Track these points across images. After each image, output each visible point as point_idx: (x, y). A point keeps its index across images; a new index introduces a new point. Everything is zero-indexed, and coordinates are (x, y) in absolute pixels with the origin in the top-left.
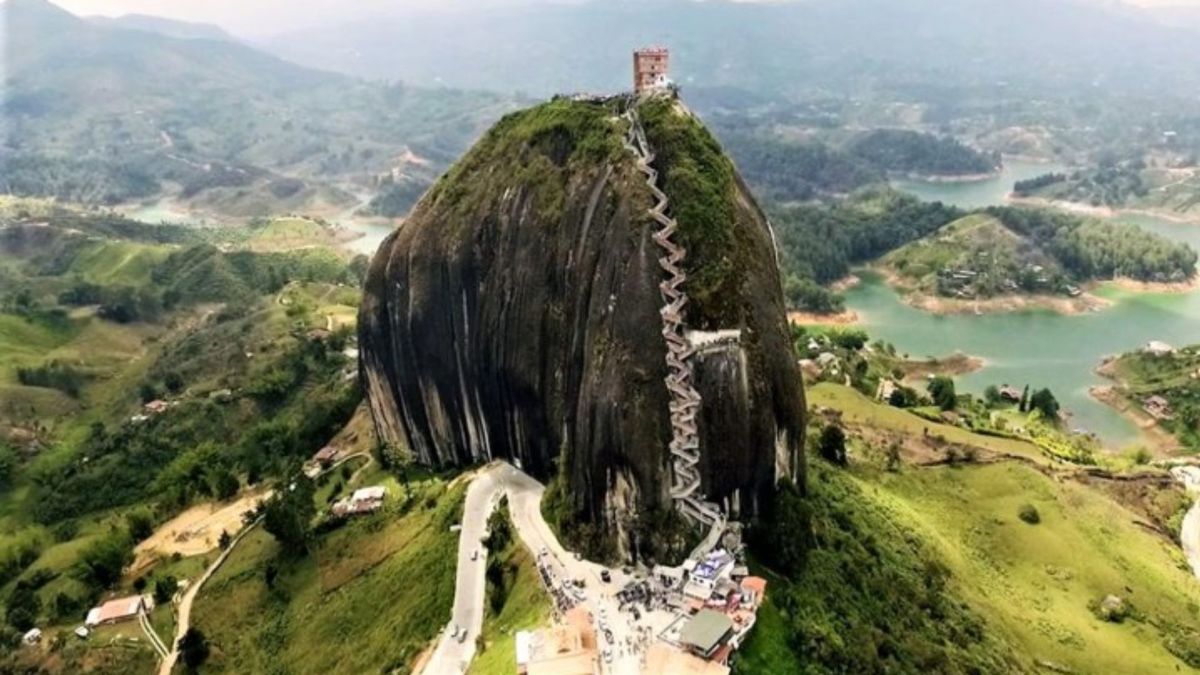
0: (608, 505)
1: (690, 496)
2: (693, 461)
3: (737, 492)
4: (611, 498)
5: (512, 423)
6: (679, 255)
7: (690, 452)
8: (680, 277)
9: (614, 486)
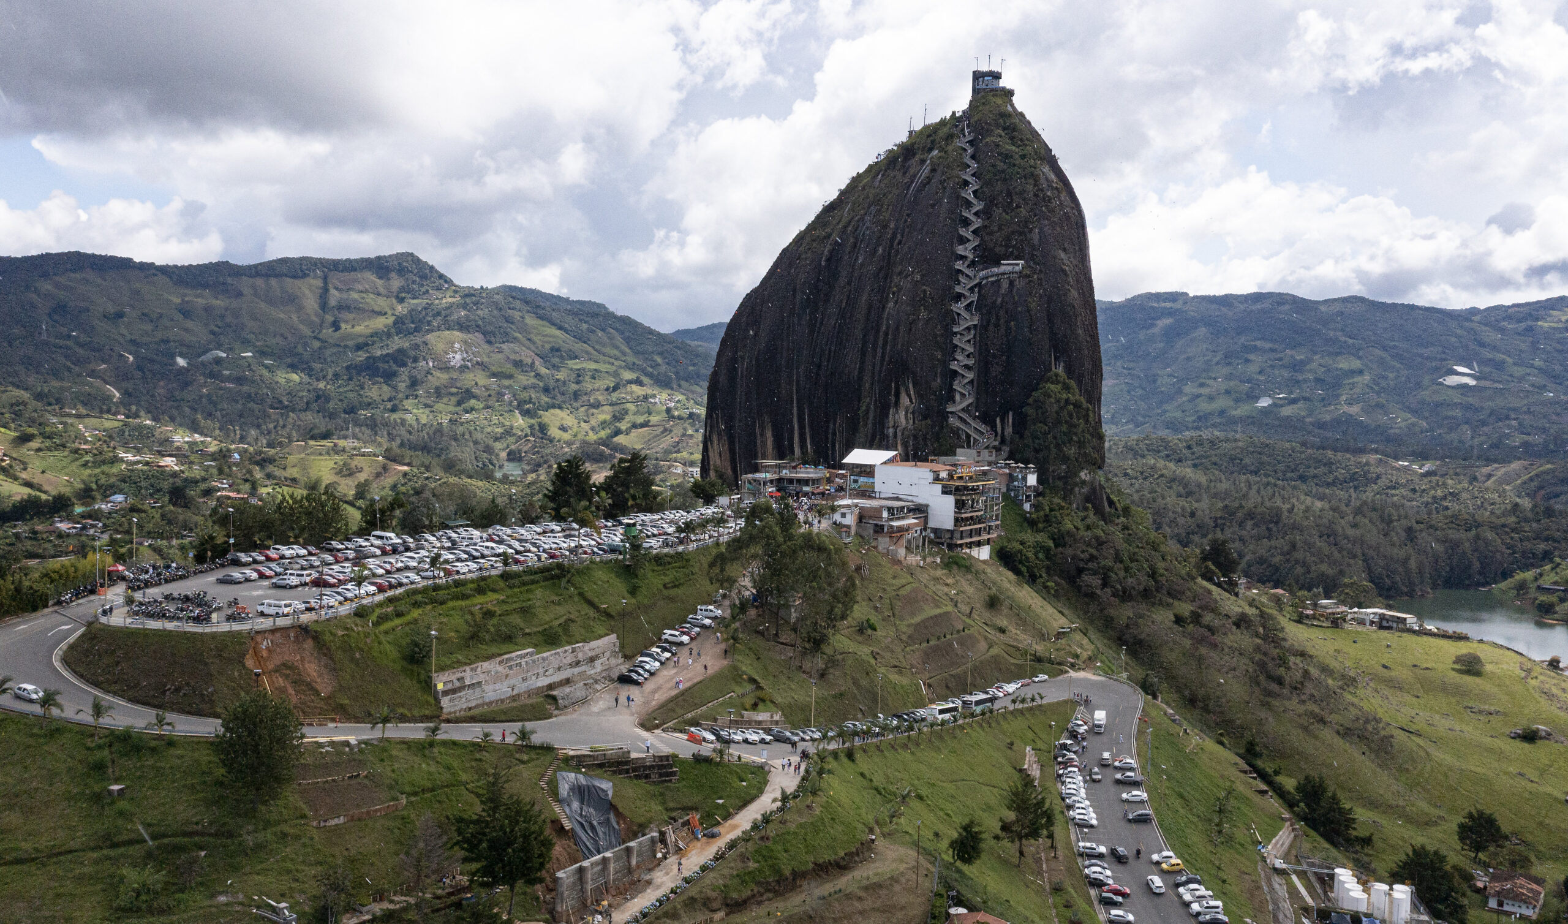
0: (891, 424)
1: (963, 409)
2: (970, 376)
3: (1011, 413)
4: (894, 416)
5: (834, 434)
6: (978, 206)
7: (967, 367)
8: (977, 223)
9: (897, 404)
